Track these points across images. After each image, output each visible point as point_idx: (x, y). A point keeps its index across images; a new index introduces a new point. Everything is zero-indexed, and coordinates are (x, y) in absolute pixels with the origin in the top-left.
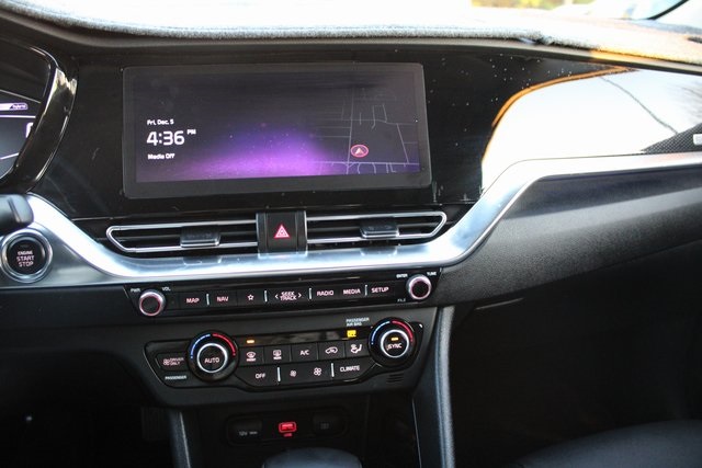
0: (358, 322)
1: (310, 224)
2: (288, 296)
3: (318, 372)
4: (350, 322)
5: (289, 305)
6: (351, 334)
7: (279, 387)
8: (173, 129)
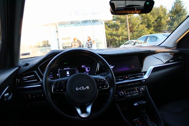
0: (137, 88)
1: (130, 76)
2: (129, 85)
3: (133, 95)
4: (136, 88)
5: (130, 86)
6: (136, 89)
7: (129, 97)
8: (112, 66)
